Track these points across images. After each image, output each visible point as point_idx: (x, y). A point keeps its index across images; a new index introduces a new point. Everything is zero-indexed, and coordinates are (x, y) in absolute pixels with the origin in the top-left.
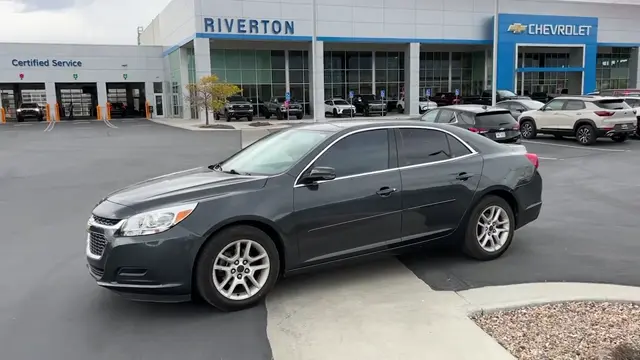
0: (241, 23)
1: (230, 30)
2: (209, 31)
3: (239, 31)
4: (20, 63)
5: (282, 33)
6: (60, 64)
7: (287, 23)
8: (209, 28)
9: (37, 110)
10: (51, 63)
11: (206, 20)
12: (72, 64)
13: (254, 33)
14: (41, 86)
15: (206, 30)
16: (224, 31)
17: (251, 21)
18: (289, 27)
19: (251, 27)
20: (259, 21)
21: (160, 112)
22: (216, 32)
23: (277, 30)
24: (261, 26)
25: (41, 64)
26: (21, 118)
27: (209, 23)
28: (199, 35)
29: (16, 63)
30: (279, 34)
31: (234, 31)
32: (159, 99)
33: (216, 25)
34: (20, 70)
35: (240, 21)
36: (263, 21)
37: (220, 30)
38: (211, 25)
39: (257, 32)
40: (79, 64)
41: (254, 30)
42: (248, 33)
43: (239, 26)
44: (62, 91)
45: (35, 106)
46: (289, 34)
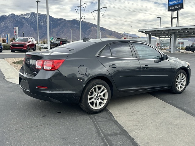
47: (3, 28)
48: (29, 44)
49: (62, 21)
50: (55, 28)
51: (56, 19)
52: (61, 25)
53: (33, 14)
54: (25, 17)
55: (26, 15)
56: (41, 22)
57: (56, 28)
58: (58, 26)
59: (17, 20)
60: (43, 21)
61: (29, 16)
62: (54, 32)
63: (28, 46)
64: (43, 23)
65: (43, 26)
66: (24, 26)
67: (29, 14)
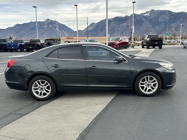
47: (125, 27)
48: (119, 43)
49: (183, 14)
50: (174, 23)
51: (176, 13)
52: (181, 19)
53: (152, 11)
54: (145, 15)
55: (145, 13)
56: (160, 19)
57: (176, 23)
58: (178, 21)
59: (137, 19)
60: (162, 17)
61: (149, 14)
62: (173, 27)
63: (118, 44)
64: (162, 19)
65: (162, 22)
66: (144, 24)
67: (149, 12)
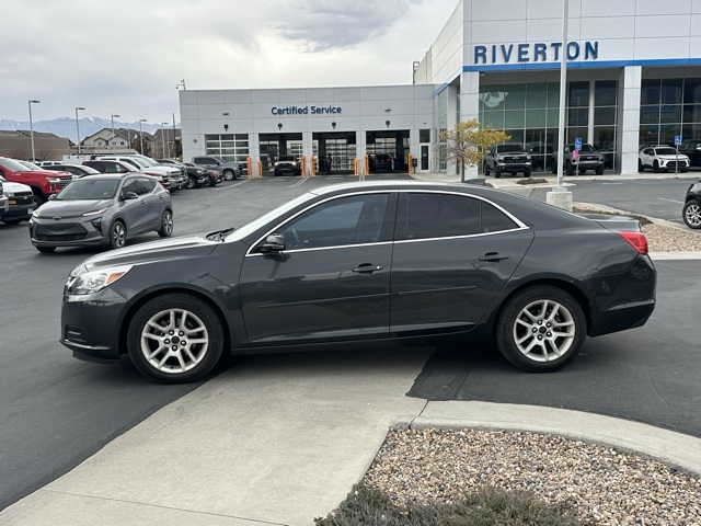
0: (523, 50)
1: (507, 59)
2: (480, 63)
3: (520, 59)
4: (280, 112)
5: (581, 58)
6: (318, 111)
7: (588, 45)
8: (480, 59)
9: (294, 163)
10: (310, 110)
11: (477, 48)
12: (331, 110)
13: (540, 61)
14: (298, 136)
15: (476, 62)
16: (500, 61)
17: (537, 46)
18: (591, 49)
19: (537, 53)
20: (548, 45)
21: (425, 166)
22: (489, 62)
23: (573, 54)
24: (550, 53)
25: (300, 111)
26: (279, 173)
27: (480, 52)
28: (466, 69)
29: (275, 111)
30: (577, 60)
31: (514, 60)
32: (425, 150)
33: (489, 55)
34: (278, 119)
35: (521, 46)
36: (553, 45)
37: (494, 61)
38: (484, 56)
39: (544, 59)
40: (339, 110)
41: (540, 57)
42: (531, 61)
43: (521, 53)
44: (327, 141)
45: (292, 159)
46: (590, 59)
